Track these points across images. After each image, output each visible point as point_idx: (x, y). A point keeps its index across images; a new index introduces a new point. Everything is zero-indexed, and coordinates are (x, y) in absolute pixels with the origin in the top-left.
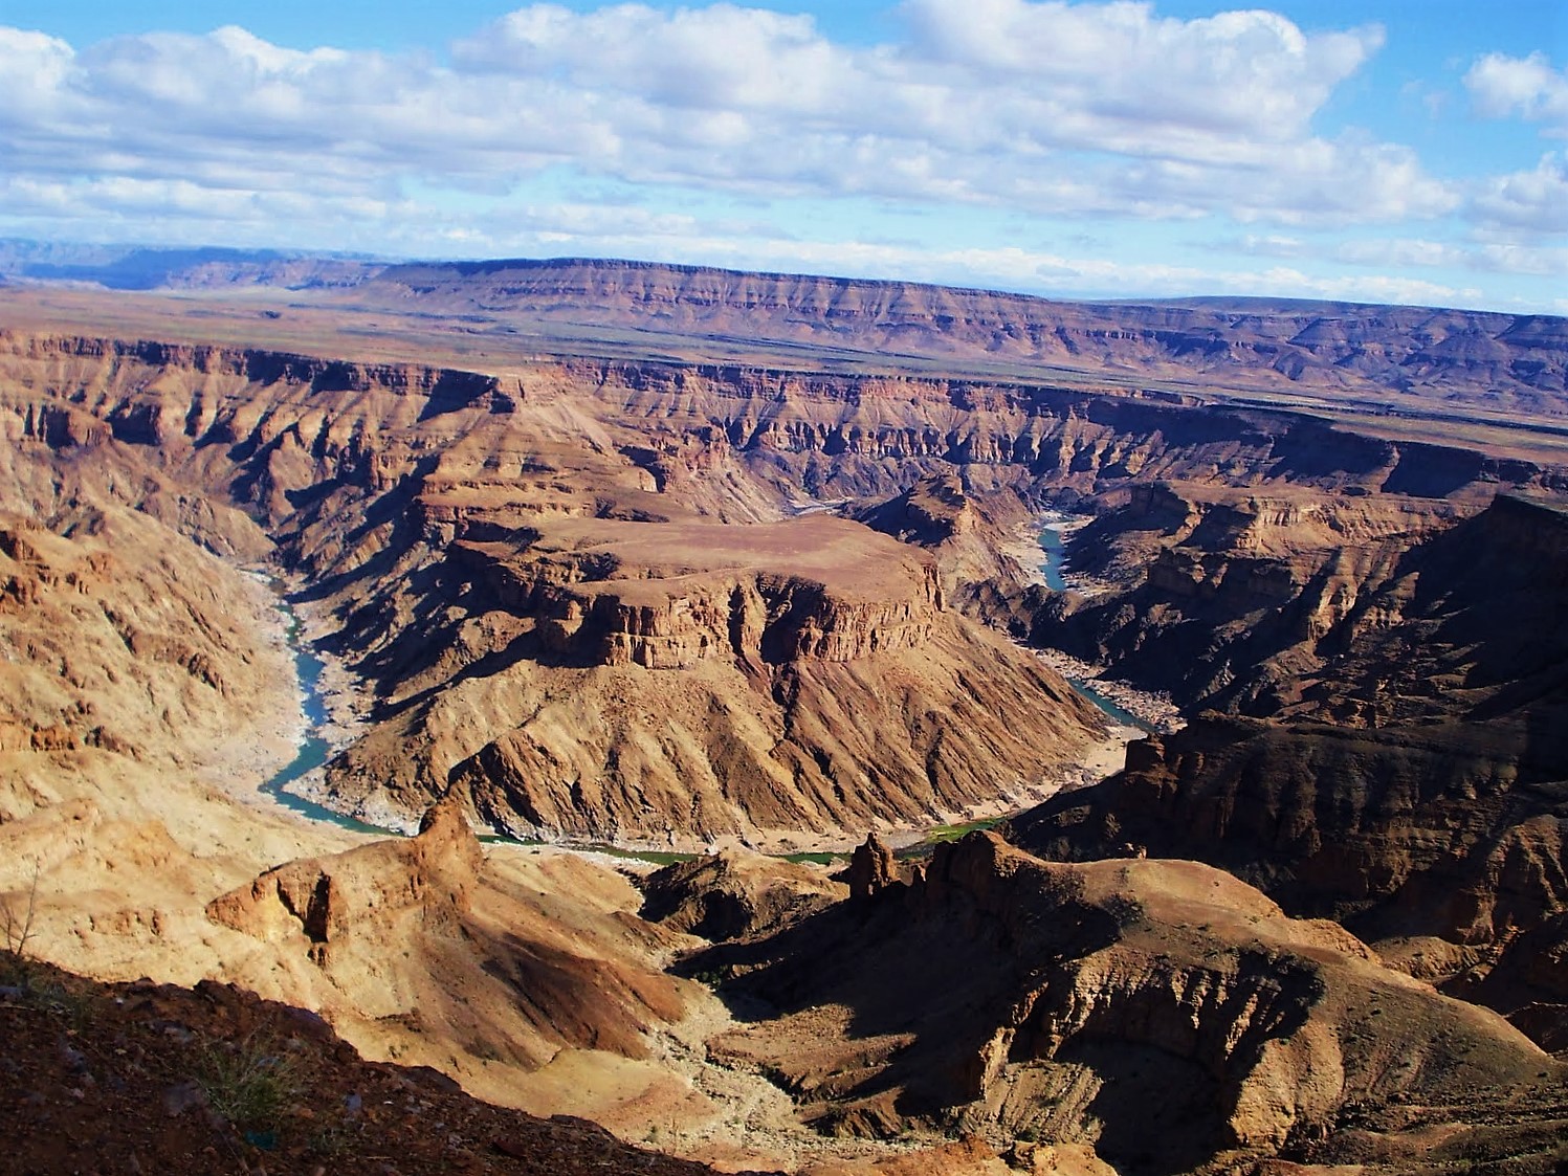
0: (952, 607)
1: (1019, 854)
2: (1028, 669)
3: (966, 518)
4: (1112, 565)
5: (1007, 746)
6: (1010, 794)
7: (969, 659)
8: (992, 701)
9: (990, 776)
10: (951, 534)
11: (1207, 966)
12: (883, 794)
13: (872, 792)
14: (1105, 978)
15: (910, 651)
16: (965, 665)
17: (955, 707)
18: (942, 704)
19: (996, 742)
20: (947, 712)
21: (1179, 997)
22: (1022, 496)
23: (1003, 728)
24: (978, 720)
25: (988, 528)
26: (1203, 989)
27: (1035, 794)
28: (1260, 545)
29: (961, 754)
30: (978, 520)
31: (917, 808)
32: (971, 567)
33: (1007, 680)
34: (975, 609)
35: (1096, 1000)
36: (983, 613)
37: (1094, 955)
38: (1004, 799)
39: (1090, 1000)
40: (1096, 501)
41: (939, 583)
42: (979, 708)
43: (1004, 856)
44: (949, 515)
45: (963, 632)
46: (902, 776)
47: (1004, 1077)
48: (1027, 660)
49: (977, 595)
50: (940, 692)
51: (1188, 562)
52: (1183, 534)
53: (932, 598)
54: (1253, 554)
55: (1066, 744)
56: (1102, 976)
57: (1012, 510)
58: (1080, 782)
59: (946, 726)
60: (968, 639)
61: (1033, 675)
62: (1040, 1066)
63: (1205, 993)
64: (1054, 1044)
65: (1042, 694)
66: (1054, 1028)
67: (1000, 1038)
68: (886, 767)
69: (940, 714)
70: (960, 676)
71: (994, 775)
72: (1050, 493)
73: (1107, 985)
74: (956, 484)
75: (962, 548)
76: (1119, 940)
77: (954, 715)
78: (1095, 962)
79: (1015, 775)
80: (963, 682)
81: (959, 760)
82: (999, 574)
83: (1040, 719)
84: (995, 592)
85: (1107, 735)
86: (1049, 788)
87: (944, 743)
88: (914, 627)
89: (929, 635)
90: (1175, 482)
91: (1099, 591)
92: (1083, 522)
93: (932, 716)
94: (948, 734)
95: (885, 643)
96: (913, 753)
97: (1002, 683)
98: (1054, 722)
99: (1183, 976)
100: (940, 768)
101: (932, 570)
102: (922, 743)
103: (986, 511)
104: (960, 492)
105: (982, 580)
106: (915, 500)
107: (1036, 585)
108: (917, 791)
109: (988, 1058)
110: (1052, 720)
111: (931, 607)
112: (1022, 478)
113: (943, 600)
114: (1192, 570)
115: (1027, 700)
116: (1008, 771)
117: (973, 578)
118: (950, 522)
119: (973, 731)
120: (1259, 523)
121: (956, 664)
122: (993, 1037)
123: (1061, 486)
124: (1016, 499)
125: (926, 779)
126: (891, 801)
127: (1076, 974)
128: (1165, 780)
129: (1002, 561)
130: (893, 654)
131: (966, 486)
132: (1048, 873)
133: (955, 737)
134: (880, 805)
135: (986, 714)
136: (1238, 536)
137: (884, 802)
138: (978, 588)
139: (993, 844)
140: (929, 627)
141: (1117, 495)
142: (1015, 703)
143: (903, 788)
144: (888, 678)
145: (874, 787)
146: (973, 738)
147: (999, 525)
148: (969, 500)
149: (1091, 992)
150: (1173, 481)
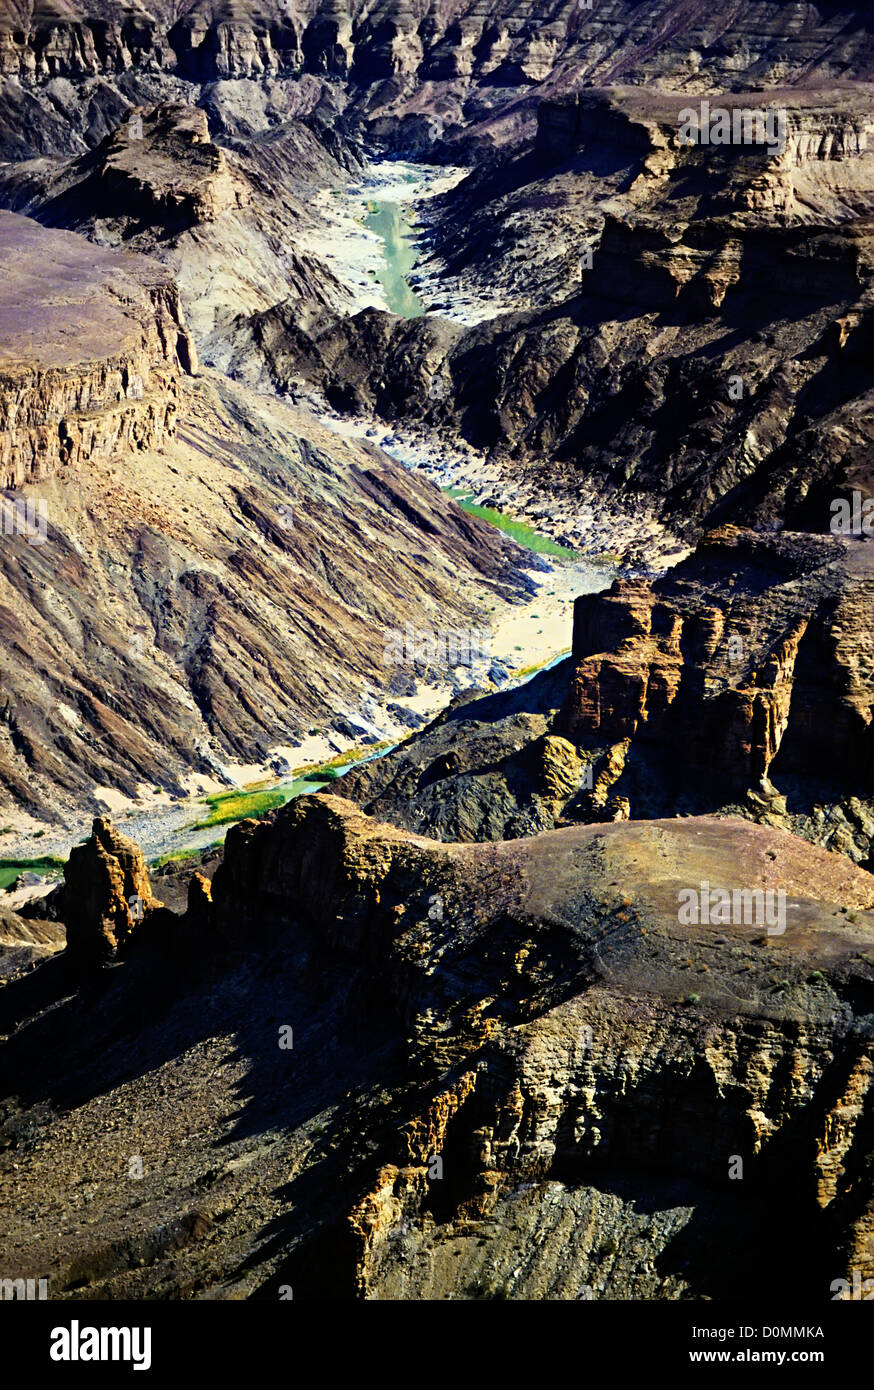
0: (210, 364)
1: (390, 833)
2: (368, 474)
3: (222, 188)
4: (513, 260)
5: (340, 629)
6: (357, 720)
7: (254, 466)
8: (304, 542)
9: (313, 688)
10: (196, 223)
11: (770, 1014)
12: (110, 741)
13: (86, 738)
14: (579, 1055)
15: (137, 458)
16: (245, 477)
17: (235, 562)
18: (209, 556)
19: (320, 622)
20: (219, 570)
21: (722, 1077)
22: (327, 139)
23: (328, 591)
24: (283, 582)
25: (266, 206)
26: (764, 1056)
27: (400, 715)
28: (791, 199)
29: (254, 651)
30: (246, 189)
31: (175, 763)
32: (240, 284)
33: (330, 499)
34: (254, 364)
35: (566, 1096)
36: (273, 371)
37: (554, 1012)
38: (345, 730)
39: (553, 1098)
40: (469, 140)
41: (182, 320)
42: (284, 559)
43: (363, 839)
44: (190, 185)
45: (239, 414)
46: (141, 700)
47: (401, 1260)
48: (365, 457)
49: (258, 337)
50: (204, 536)
51: (657, 240)
52: (642, 188)
53: (172, 350)
54: (781, 219)
55: (454, 614)
56: (572, 1050)
57: (309, 166)
58: (485, 684)
59: (220, 599)
60: (248, 426)
61: (380, 485)
62: (467, 1232)
63: (769, 1065)
64: (490, 1189)
65: (400, 520)
66: (489, 1158)
67: (387, 1190)
68: (110, 689)
69: (207, 576)
70: (240, 500)
71: (320, 686)
72: (381, 129)
73: (582, 1069)
74: (195, 122)
75: (219, 248)
76: (600, 979)
77: (234, 577)
78: (557, 1026)
79: (359, 681)
80: (247, 510)
81: (251, 663)
82: (295, 294)
83: (400, 569)
84: (291, 329)
85: (530, 587)
86: (430, 700)
87: (220, 631)
88: (141, 412)
89: (172, 424)
90: (620, 90)
91: (491, 312)
92: (451, 178)
93: (191, 582)
94: (228, 615)
95: (86, 447)
96: (161, 656)
97: (322, 505)
98: (428, 573)
99: (724, 1036)
100: (216, 681)
101: (167, 296)
102: (177, 635)
103: (257, 170)
104: (207, 139)
105: (263, 308)
106: (119, 161)
107: (369, 310)
108: (176, 730)
109: (368, 1228)
110: (422, 569)
111: (174, 369)
112: (324, 100)
113: (192, 351)
114: (667, 258)
115: (371, 534)
116: (348, 676)
117: (250, 305)
118: (193, 200)
119: (273, 604)
120: (788, 160)
121: (229, 476)
122: (374, 1187)
123: (400, 113)
124: (314, 144)
125: (191, 704)
126: (125, 754)
127: (522, 1052)
128: (653, 667)
129: (300, 267)
130: (104, 466)
131: (216, 126)
132: (449, 866)
133: (242, 620)
134: (104, 762)
135: (297, 570)
136: (748, 185)
137: (112, 757)
138: (256, 323)
139: (337, 819)
140: (171, 408)
141: (509, 122)
142: (350, 540)
143: (147, 725)
144: (101, 514)
145: (88, 729)
146: (274, 616)
147: (287, 198)
148: (225, 154)
149: (555, 1083)
150: (614, 86)
